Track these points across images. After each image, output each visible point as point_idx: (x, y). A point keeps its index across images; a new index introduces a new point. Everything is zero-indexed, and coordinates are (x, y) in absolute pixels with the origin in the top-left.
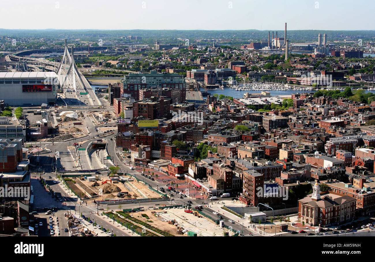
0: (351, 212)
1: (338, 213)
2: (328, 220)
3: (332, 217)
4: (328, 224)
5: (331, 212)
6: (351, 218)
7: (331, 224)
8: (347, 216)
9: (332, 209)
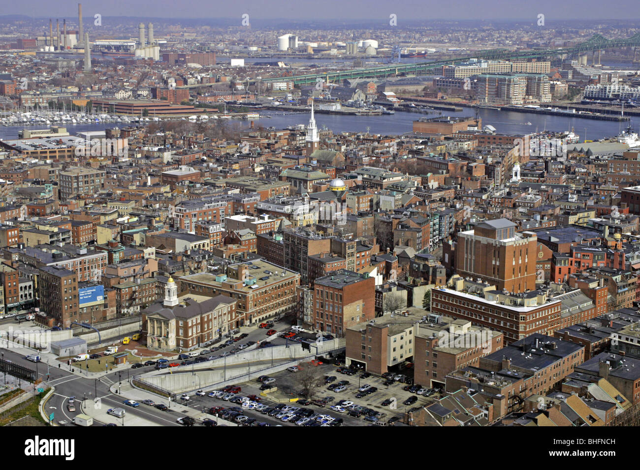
0: (228, 321)
1: (208, 326)
2: (192, 339)
3: (199, 333)
4: (193, 345)
5: (197, 324)
6: (229, 331)
7: (199, 346)
8: (223, 329)
9: (199, 321)
